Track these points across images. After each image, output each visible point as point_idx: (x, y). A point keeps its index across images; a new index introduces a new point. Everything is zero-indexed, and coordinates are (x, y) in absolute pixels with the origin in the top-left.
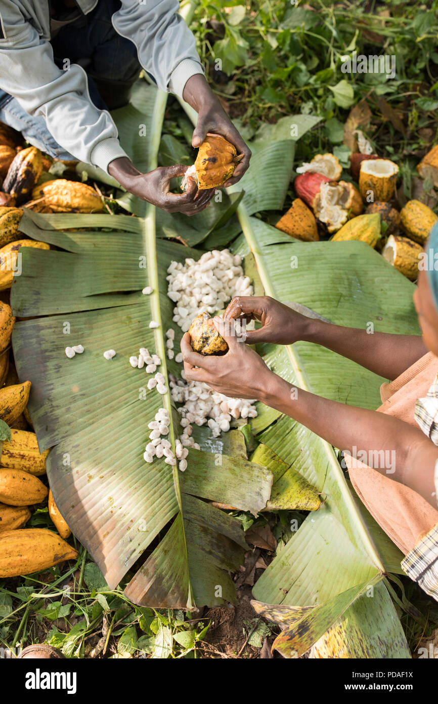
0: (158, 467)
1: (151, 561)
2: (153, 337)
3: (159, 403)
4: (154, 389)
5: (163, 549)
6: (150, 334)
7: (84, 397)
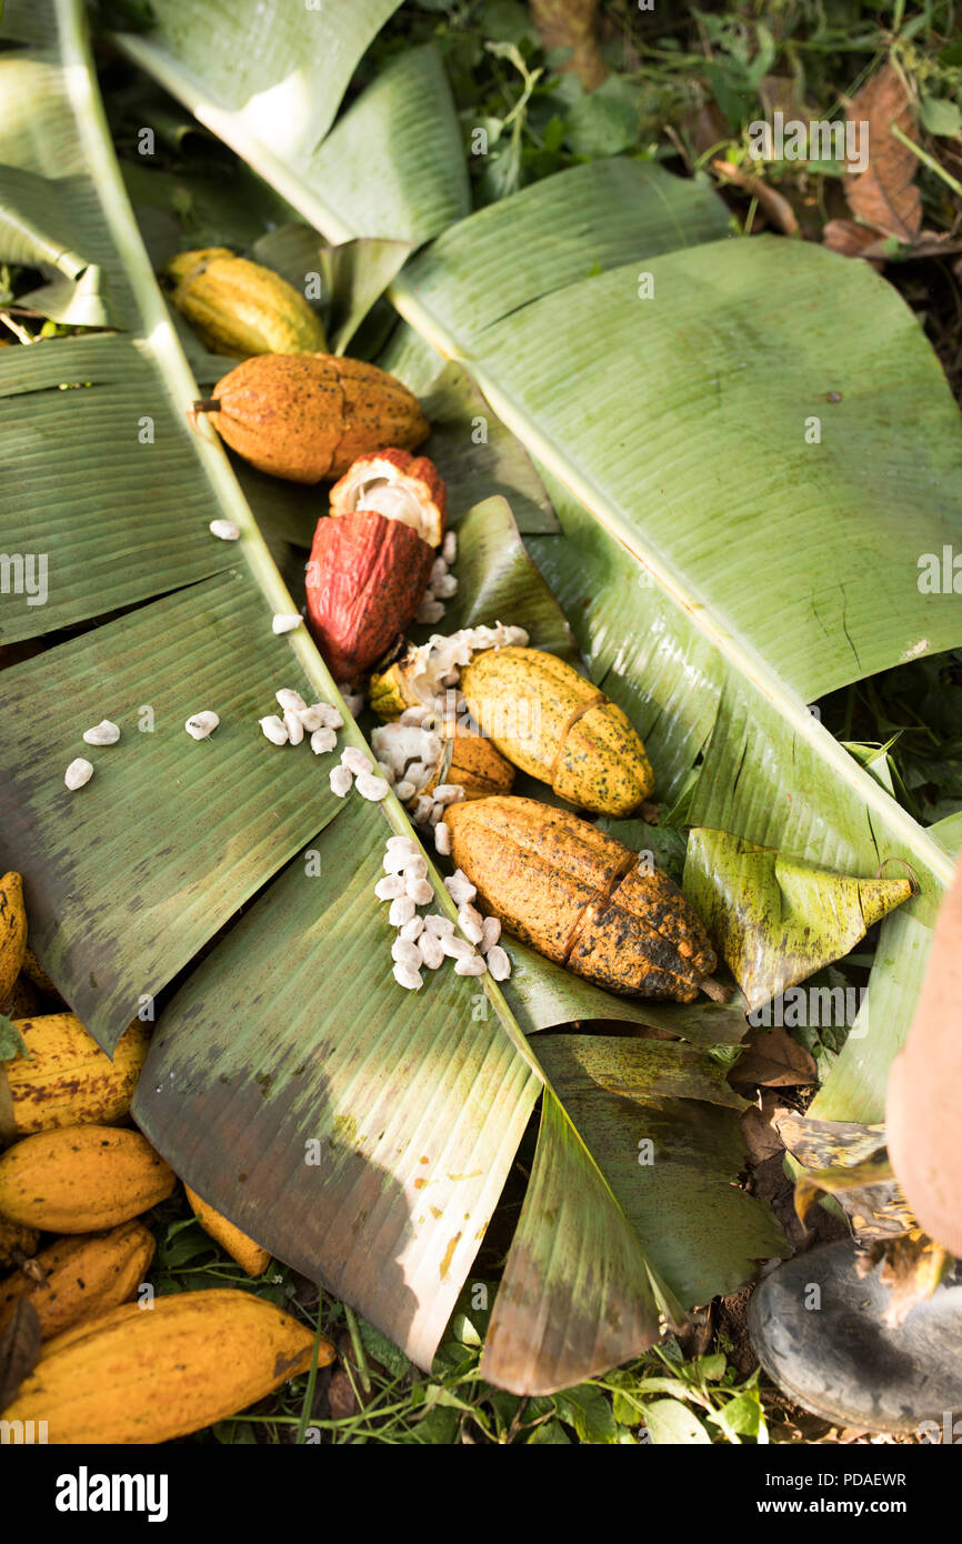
0: (445, 992)
1: (519, 1258)
2: (292, 656)
3: (380, 822)
4: (353, 793)
5: (541, 1212)
6: (282, 651)
7: (170, 856)
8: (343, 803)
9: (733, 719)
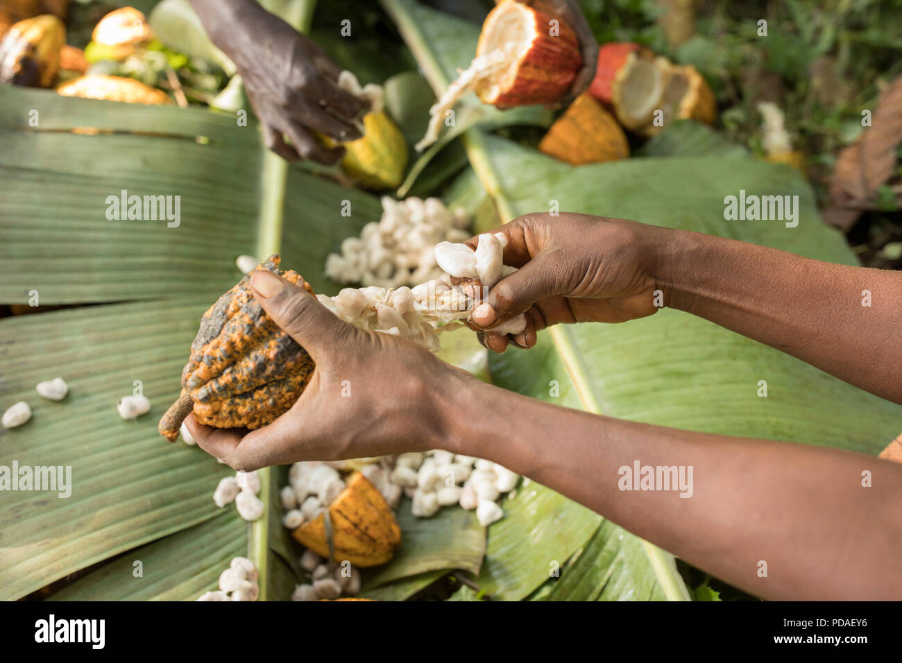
4: (231, 506)
8: (218, 512)
9: (606, 548)
